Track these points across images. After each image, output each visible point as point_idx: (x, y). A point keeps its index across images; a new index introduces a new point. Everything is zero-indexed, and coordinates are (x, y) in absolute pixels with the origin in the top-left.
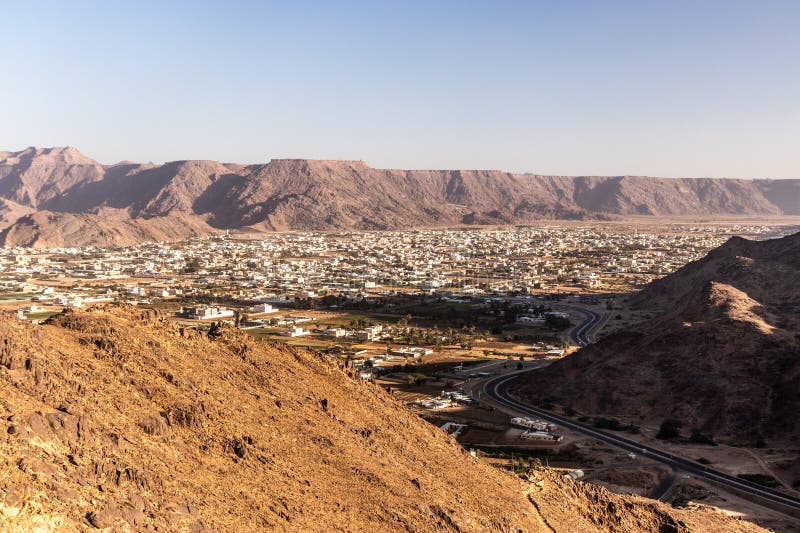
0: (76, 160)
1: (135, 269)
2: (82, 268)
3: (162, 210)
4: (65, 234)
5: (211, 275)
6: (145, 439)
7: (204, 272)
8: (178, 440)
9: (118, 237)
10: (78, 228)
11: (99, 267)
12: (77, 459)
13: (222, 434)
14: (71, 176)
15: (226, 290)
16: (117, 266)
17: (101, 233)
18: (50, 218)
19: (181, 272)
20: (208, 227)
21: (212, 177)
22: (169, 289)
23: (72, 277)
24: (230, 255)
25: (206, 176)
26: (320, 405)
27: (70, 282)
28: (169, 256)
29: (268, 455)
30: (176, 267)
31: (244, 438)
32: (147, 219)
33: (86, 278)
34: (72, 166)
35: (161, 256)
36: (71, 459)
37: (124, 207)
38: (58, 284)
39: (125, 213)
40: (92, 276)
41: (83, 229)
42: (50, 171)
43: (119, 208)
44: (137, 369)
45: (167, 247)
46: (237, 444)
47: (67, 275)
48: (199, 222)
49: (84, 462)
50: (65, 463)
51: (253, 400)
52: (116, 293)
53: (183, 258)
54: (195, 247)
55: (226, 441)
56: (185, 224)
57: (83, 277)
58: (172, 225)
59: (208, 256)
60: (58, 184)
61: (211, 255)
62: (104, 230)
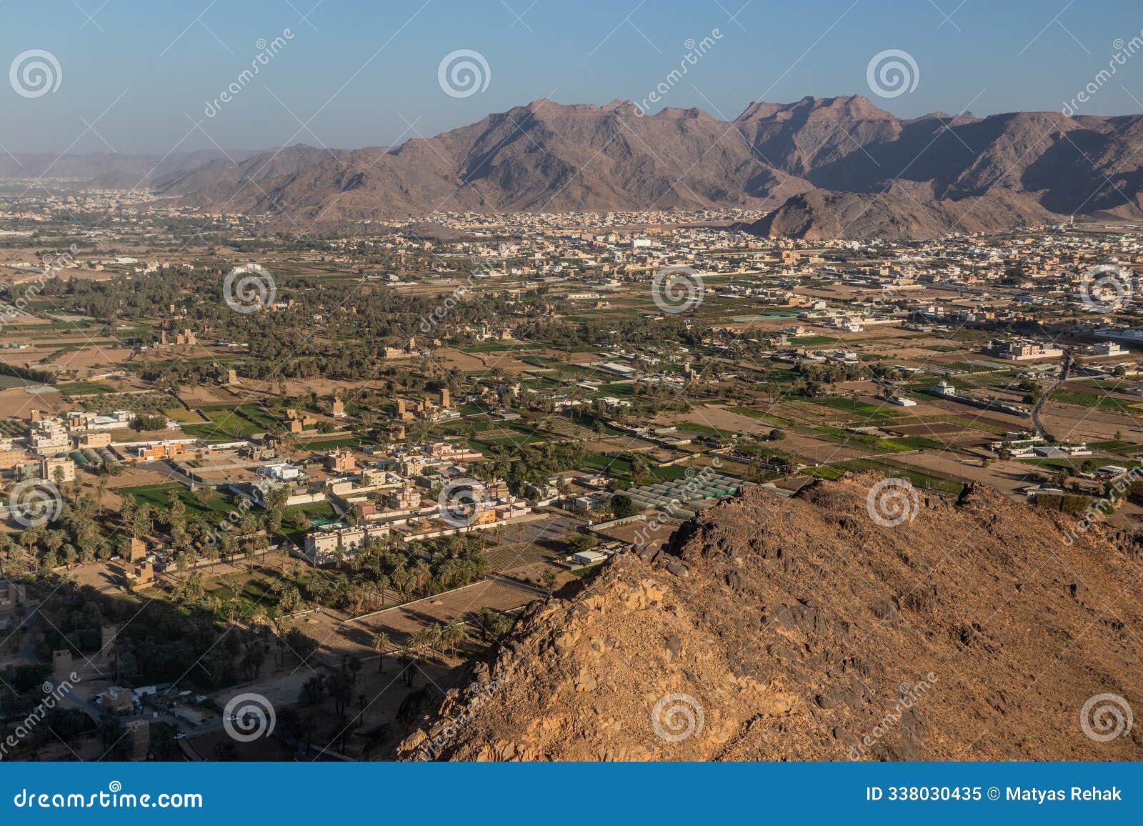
0: (865, 114)
1: (933, 276)
2: (864, 273)
3: (979, 184)
4: (845, 221)
5: (1039, 290)
6: (876, 624)
7: (1029, 285)
8: (907, 624)
9: (915, 227)
10: (862, 214)
11: (885, 272)
12: (812, 648)
13: (950, 621)
14: (857, 135)
15: (1058, 315)
16: (911, 272)
17: (892, 221)
18: (827, 199)
19: (995, 284)
20: (1044, 211)
21: (1055, 136)
22: (976, 311)
23: (851, 285)
24: (1071, 259)
25: (1045, 135)
26: (1068, 590)
27: (847, 292)
28: (983, 257)
29: (995, 644)
30: (990, 275)
31: (974, 625)
32: (955, 200)
33: (868, 287)
34: (859, 123)
35: (971, 257)
36: (807, 647)
37: (926, 180)
38: (831, 295)
39: (927, 188)
40: (876, 285)
41: (868, 214)
42: (831, 129)
43: (920, 181)
44: (876, 550)
45: (981, 243)
46: (964, 632)
47: (845, 283)
48: (1029, 204)
49: (818, 650)
50: (803, 651)
51: (990, 582)
52: (906, 312)
53: (1001, 261)
54: (1020, 242)
55: (954, 628)
56: (1010, 207)
57: (863, 286)
58: (991, 208)
59: (1037, 259)
60: (840, 147)
61: (1043, 257)
62: (897, 217)
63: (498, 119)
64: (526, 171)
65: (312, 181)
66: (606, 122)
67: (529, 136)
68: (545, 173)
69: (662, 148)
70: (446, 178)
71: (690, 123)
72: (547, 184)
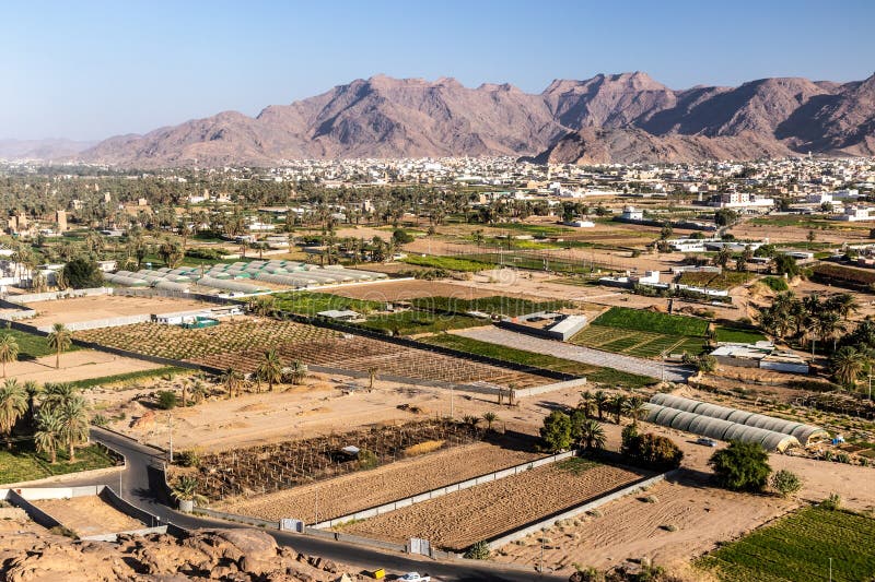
0: (646, 85)
4: (612, 151)
7: (759, 177)
9: (673, 155)
10: (628, 145)
14: (639, 103)
17: (653, 150)
20: (788, 150)
21: (799, 98)
22: (700, 184)
25: (791, 95)
30: (726, 174)
32: (710, 137)
34: (640, 93)
41: (633, 145)
42: (618, 99)
48: (778, 146)
56: (757, 145)
58: (741, 145)
60: (625, 112)
62: (657, 147)
63: (343, 89)
64: (361, 128)
65: (182, 137)
66: (432, 92)
67: (366, 101)
68: (376, 130)
69: (478, 113)
70: (297, 136)
71: (503, 94)
72: (377, 139)
